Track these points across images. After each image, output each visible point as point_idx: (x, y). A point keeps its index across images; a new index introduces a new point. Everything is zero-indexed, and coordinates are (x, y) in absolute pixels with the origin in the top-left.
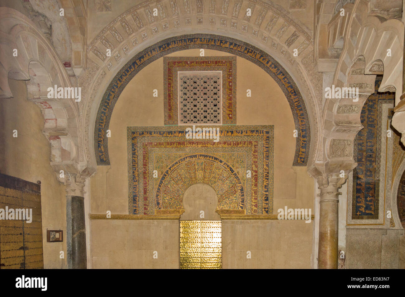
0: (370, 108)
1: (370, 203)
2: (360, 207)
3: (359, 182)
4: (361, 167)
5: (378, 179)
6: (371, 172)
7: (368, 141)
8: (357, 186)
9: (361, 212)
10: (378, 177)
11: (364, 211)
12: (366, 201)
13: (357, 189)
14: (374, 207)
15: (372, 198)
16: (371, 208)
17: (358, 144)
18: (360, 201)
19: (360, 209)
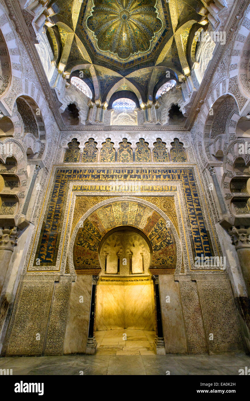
0: (62, 185)
1: (50, 252)
2: (42, 255)
3: (45, 234)
4: (49, 223)
6: (56, 226)
7: (57, 205)
8: (43, 237)
9: (42, 259)
10: (61, 231)
11: (44, 259)
12: (48, 249)
13: (42, 239)
14: (54, 255)
15: (53, 247)
16: (51, 256)
17: (50, 207)
18: (43, 250)
19: (42, 257)
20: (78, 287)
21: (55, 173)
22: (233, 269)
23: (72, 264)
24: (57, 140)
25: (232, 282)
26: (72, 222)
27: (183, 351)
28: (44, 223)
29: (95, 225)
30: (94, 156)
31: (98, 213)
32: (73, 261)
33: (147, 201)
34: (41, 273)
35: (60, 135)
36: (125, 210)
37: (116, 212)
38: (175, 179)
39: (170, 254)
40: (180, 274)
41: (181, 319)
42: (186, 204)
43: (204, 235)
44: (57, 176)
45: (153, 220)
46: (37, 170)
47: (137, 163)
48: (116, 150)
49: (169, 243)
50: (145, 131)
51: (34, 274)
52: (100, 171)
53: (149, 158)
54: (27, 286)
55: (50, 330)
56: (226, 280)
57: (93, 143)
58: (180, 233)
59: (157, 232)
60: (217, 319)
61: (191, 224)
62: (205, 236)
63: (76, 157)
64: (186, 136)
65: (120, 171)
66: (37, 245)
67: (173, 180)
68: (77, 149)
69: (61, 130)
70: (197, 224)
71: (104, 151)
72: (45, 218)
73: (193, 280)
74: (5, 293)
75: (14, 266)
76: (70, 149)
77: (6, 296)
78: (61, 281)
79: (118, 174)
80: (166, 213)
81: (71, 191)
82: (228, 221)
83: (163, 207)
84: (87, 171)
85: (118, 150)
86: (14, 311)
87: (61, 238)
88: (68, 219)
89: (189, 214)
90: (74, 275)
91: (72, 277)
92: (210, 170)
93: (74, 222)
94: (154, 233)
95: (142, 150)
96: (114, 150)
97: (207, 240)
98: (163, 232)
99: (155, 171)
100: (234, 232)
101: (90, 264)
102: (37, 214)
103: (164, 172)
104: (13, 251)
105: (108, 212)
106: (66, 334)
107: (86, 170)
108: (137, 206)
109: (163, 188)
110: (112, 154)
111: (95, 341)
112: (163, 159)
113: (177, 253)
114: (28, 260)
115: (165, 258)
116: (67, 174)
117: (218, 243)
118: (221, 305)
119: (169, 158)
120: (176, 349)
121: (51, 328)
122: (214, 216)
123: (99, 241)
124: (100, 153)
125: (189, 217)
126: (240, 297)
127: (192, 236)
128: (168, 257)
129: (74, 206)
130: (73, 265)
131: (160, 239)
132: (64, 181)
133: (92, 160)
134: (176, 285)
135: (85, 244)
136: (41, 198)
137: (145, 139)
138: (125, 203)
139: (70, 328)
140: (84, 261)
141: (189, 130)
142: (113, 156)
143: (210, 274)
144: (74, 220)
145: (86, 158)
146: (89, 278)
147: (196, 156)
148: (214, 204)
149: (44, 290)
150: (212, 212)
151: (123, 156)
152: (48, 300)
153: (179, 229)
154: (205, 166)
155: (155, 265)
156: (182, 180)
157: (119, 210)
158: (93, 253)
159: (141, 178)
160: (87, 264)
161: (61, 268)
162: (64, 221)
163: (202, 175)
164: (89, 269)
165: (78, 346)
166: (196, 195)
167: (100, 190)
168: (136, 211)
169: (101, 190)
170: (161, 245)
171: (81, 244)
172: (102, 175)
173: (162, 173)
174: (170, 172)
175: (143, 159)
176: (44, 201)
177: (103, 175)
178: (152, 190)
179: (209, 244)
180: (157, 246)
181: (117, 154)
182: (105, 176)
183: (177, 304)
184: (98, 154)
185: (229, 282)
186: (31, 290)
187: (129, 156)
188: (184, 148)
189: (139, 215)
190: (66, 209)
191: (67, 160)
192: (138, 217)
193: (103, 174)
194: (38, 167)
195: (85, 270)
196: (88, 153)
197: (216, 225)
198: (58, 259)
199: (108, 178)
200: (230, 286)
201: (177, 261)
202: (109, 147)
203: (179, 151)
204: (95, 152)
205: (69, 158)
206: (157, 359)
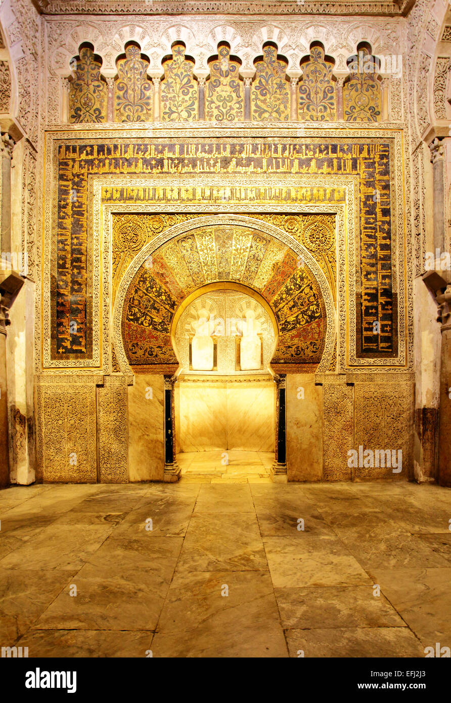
0: (75, 187)
1: (78, 334)
2: (63, 340)
3: (60, 300)
4: (64, 278)
5: (90, 295)
6: (80, 284)
7: (74, 236)
8: (57, 307)
9: (66, 348)
10: (90, 293)
11: (69, 347)
12: (73, 330)
13: (57, 310)
14: (86, 340)
15: (81, 326)
16: (81, 342)
17: (58, 242)
18: (63, 332)
19: (63, 344)
20: (140, 394)
21: (55, 156)
22: (425, 365)
23: (123, 356)
24: (39, 49)
25: (417, 386)
26: (111, 275)
27: (315, 479)
28: (53, 277)
29: (161, 281)
30: (144, 103)
31: (165, 255)
32: (123, 350)
33: (274, 226)
34: (68, 372)
35: (43, 29)
36: (224, 246)
37: (205, 251)
38: (345, 170)
39: (313, 338)
40: (327, 372)
41: (318, 439)
42: (361, 234)
43: (385, 302)
44: (60, 164)
45: (284, 270)
46: (6, 146)
47: (256, 123)
48: (202, 83)
49: (312, 317)
50: (279, 17)
51: (57, 372)
52: (164, 147)
53: (285, 107)
54: (49, 392)
55: (103, 453)
56: (409, 382)
57: (138, 58)
58: (338, 298)
59: (292, 294)
60: (376, 439)
61: (363, 278)
62: (387, 303)
63: (97, 106)
64: (394, 35)
65: (210, 146)
66: (49, 322)
67: (340, 172)
68: (98, 80)
69: (41, 13)
70: (376, 279)
71: (168, 86)
72: (54, 266)
73: (350, 382)
74: (15, 402)
75: (16, 361)
76: (79, 79)
77: (17, 407)
78: (107, 384)
79: (207, 156)
80: (313, 254)
81: (100, 202)
82: (440, 274)
83: (308, 240)
84: (131, 147)
85: (207, 83)
86: (37, 428)
87: (94, 308)
88: (102, 269)
89: (364, 257)
90: (129, 374)
91: (127, 378)
92: (433, 146)
93: (117, 274)
94: (284, 296)
95: (270, 82)
96: (194, 83)
97: (390, 312)
98: (303, 294)
99: (297, 147)
100: (446, 297)
101: (156, 356)
102: (35, 258)
103: (321, 151)
104: (6, 335)
105: (187, 251)
106: (130, 459)
107: (127, 146)
108: (251, 237)
109: (312, 195)
110: (190, 95)
111: (177, 466)
112: (321, 111)
113: (327, 336)
114: (39, 348)
115: (302, 345)
116: (83, 156)
117: (411, 318)
118: (389, 420)
119: (338, 111)
120: (304, 476)
121: (104, 450)
122: (415, 262)
123: (172, 314)
124: (159, 93)
125: (361, 263)
126: (425, 409)
127: (361, 304)
128: (309, 343)
129: (111, 239)
130: (125, 358)
131: (295, 309)
132: (78, 176)
133: (140, 114)
134: (316, 391)
135: (143, 319)
136: (34, 220)
137: (280, 45)
138: (223, 231)
139: (134, 450)
140: (146, 350)
141: (405, 14)
142: (193, 104)
143: (381, 372)
144: (115, 270)
145: (125, 108)
146: (159, 379)
147: (407, 104)
148: (421, 236)
149: (81, 398)
150: (414, 253)
151: (218, 103)
152: (92, 414)
153: (338, 289)
154: (423, 134)
155: (282, 357)
156: (361, 173)
157: (210, 246)
158: (162, 335)
159: (262, 168)
160: (151, 355)
161: (103, 363)
162: (94, 273)
163: (411, 160)
164: (156, 364)
165: (150, 473)
166: (386, 212)
167: (165, 197)
168: (248, 250)
169: (169, 198)
170: (297, 321)
171: (137, 319)
172: (168, 158)
173: (315, 153)
174: (334, 150)
175: (270, 110)
176: (43, 229)
177: (171, 159)
178: (288, 197)
179: (391, 320)
180: (289, 322)
181: (204, 95)
182: (176, 162)
183: (315, 419)
184: (154, 95)
185: (412, 386)
186: (58, 399)
187: (234, 102)
188: (380, 78)
189: (256, 258)
190: (95, 247)
191: (76, 116)
192: (253, 263)
193: (171, 155)
194: (7, 137)
195: (148, 366)
196: (126, 91)
197: (414, 283)
198: (94, 347)
199: (183, 166)
200: (412, 391)
201: (324, 351)
202: (182, 73)
203: (364, 88)
204: (145, 88)
205: (79, 109)
206: (275, 488)
